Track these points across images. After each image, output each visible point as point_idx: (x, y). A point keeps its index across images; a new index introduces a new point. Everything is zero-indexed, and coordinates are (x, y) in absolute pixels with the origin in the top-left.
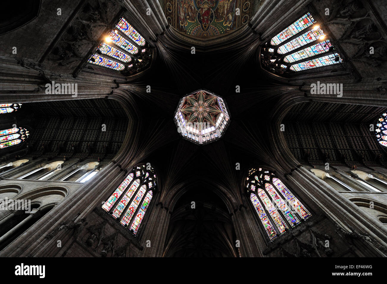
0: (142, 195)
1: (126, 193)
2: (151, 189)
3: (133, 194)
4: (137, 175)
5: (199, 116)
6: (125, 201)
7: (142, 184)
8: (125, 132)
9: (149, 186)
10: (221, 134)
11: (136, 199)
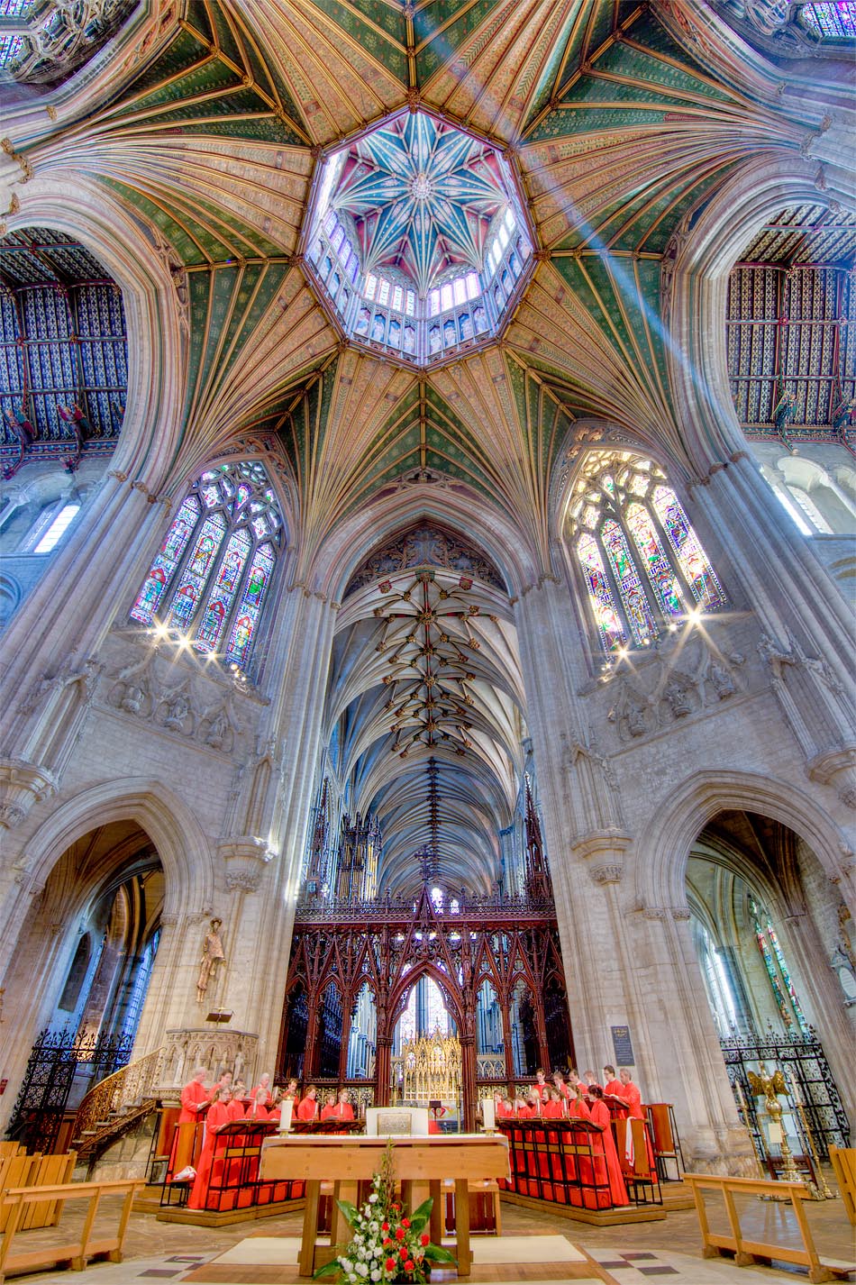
0: (238, 565)
1: (189, 565)
2: (262, 543)
3: (210, 565)
4: (208, 502)
5: (418, 222)
6: (190, 587)
7: (230, 528)
8: (121, 345)
9: (257, 531)
10: (499, 322)
11: (224, 577)
